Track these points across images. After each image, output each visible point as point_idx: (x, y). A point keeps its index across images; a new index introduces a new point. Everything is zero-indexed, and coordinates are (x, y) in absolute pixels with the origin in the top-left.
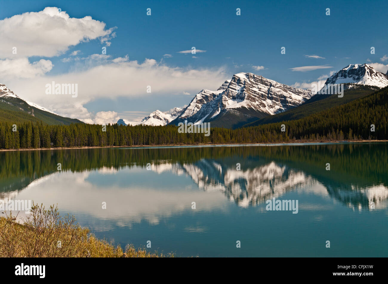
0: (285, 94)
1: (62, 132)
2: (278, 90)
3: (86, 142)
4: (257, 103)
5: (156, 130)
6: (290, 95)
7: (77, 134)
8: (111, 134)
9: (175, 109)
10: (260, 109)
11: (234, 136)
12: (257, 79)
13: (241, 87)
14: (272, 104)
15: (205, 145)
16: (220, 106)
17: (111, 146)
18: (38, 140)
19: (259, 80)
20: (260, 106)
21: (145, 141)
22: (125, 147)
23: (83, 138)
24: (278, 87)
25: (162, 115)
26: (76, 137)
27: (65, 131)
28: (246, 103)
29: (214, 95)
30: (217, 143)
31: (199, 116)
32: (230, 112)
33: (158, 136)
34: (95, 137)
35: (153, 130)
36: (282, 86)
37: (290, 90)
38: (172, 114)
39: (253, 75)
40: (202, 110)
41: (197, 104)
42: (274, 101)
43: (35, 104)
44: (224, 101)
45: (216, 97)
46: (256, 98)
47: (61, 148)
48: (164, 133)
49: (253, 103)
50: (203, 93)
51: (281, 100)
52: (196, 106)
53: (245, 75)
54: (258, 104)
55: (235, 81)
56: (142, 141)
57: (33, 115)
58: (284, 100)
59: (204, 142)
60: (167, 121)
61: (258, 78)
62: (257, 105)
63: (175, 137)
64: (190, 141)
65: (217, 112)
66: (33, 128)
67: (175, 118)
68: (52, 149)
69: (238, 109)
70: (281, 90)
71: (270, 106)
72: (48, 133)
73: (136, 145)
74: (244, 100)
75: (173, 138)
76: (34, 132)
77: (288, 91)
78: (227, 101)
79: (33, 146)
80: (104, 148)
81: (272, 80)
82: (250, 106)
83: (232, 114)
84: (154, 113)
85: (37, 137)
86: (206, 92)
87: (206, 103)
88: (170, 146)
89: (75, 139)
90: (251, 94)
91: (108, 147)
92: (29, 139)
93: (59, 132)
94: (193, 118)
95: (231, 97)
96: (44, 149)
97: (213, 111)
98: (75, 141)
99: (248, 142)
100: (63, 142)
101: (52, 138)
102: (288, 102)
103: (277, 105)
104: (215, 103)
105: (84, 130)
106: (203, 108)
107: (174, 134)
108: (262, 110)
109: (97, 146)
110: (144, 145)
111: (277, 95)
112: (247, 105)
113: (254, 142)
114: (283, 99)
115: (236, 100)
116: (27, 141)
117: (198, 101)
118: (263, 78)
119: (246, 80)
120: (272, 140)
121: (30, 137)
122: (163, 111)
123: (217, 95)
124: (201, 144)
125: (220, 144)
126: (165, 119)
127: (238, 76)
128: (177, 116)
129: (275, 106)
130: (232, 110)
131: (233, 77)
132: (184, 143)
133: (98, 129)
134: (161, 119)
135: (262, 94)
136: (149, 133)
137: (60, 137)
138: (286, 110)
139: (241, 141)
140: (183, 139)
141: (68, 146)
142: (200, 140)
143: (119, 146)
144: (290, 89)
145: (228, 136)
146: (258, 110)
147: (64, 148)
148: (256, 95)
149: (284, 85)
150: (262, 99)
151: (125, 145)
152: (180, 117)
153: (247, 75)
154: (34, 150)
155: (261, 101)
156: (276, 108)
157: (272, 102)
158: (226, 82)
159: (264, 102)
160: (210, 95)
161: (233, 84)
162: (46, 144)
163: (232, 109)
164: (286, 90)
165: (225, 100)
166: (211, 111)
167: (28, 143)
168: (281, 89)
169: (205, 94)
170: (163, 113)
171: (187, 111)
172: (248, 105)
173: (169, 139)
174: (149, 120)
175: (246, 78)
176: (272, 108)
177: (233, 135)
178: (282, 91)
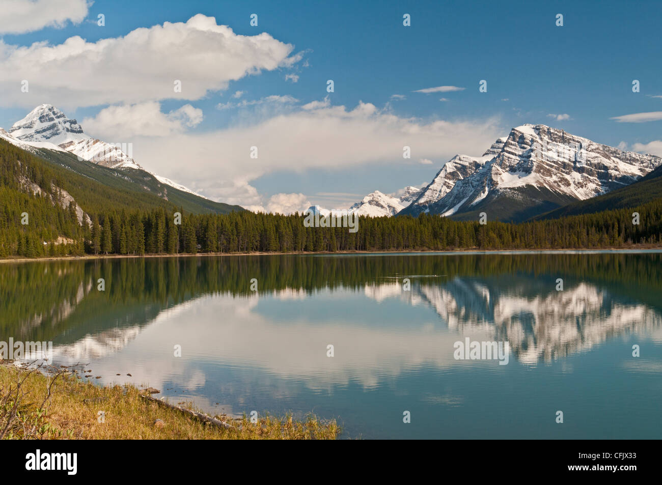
0: (606, 162)
1: (215, 226)
2: (593, 154)
3: (256, 243)
4: (554, 178)
5: (378, 225)
6: (616, 165)
7: (242, 229)
8: (300, 230)
9: (408, 189)
10: (560, 190)
11: (518, 236)
12: (555, 136)
13: (525, 150)
14: (581, 181)
15: (466, 251)
16: (488, 185)
17: (300, 251)
18: (176, 239)
19: (558, 138)
20: (560, 184)
21: (358, 244)
22: (324, 254)
23: (253, 236)
24: (592, 150)
25: (384, 199)
26: (239, 236)
27: (222, 225)
28: (534, 178)
29: (477, 165)
30: (489, 248)
31: (450, 202)
32: (505, 195)
33: (383, 235)
34: (273, 235)
35: (374, 224)
36: (601, 149)
37: (615, 155)
38: (403, 197)
39: (548, 129)
40: (455, 192)
41: (446, 180)
42: (586, 175)
43: (168, 180)
44: (494, 174)
45: (481, 168)
46: (553, 169)
47: (213, 253)
48: (392, 230)
49: (548, 178)
50: (457, 161)
51: (598, 173)
52: (444, 184)
53: (534, 128)
54: (557, 180)
55: (514, 140)
56: (354, 243)
57: (166, 199)
58: (603, 174)
59: (463, 247)
60: (394, 210)
61: (556, 134)
62: (555, 182)
63: (413, 237)
64: (439, 243)
65: (482, 194)
66: (166, 219)
67: (408, 204)
68: (198, 255)
69: (520, 189)
70: (598, 155)
71: (579, 183)
72: (192, 228)
73: (343, 250)
74: (530, 173)
75: (408, 238)
76: (170, 226)
77: (612, 158)
78: (500, 174)
79: (167, 250)
80: (287, 255)
81: (582, 138)
82: (541, 183)
83: (509, 198)
84: (370, 196)
85: (173, 234)
86: (462, 159)
87: (462, 178)
88: (404, 253)
89: (238, 238)
90: (543, 163)
91: (294, 253)
92: (161, 238)
93: (210, 225)
94: (440, 204)
95: (507, 168)
96: (185, 255)
97: (474, 192)
98: (239, 241)
99: (544, 247)
100: (218, 243)
101: (199, 236)
102: (611, 176)
103: (591, 181)
104: (478, 178)
105: (253, 223)
106: (458, 186)
107: (409, 231)
108: (563, 191)
109: (275, 251)
110: (356, 249)
111: (591, 165)
112: (536, 182)
113: (557, 247)
114: (602, 171)
115: (516, 173)
116: (156, 242)
117: (448, 176)
118: (566, 134)
119: (534, 138)
120: (590, 244)
121: (162, 235)
122: (386, 193)
123: (483, 165)
124: (459, 249)
125: (493, 250)
126: (389, 206)
127: (520, 131)
128: (411, 202)
129: (586, 184)
130: (509, 190)
131: (511, 133)
132: (427, 247)
133: (277, 221)
134: (382, 207)
135: (564, 163)
136: (366, 230)
137: (212, 234)
138: (608, 190)
139: (532, 246)
140: (427, 241)
141: (227, 250)
142: (457, 243)
143: (313, 251)
144: (615, 153)
145: (507, 236)
146: (555, 192)
147: (218, 253)
148: (553, 164)
149: (603, 146)
150: (564, 172)
151: (324, 249)
152: (416, 204)
153: (537, 129)
154: (168, 256)
155: (561, 174)
156: (589, 188)
157: (582, 176)
158: (499, 142)
159: (567, 177)
160: (470, 164)
161: (511, 144)
162: (189, 246)
163: (509, 188)
164: (607, 155)
165: (496, 174)
166: (471, 193)
167: (159, 244)
168: (598, 153)
169: (461, 162)
170: (386, 195)
171: (428, 193)
172: (538, 182)
173: (402, 240)
174: (361, 208)
175: (534, 134)
176: (582, 188)
177: (516, 235)
178: (600, 156)
